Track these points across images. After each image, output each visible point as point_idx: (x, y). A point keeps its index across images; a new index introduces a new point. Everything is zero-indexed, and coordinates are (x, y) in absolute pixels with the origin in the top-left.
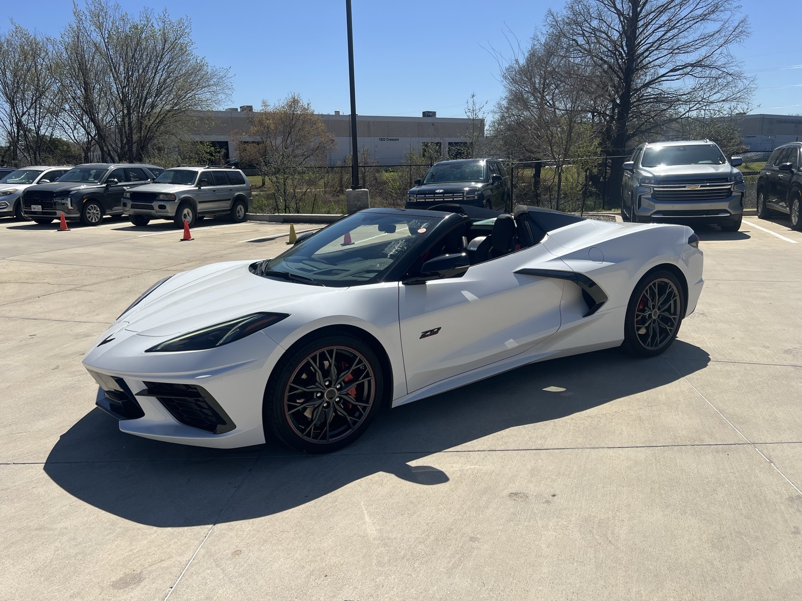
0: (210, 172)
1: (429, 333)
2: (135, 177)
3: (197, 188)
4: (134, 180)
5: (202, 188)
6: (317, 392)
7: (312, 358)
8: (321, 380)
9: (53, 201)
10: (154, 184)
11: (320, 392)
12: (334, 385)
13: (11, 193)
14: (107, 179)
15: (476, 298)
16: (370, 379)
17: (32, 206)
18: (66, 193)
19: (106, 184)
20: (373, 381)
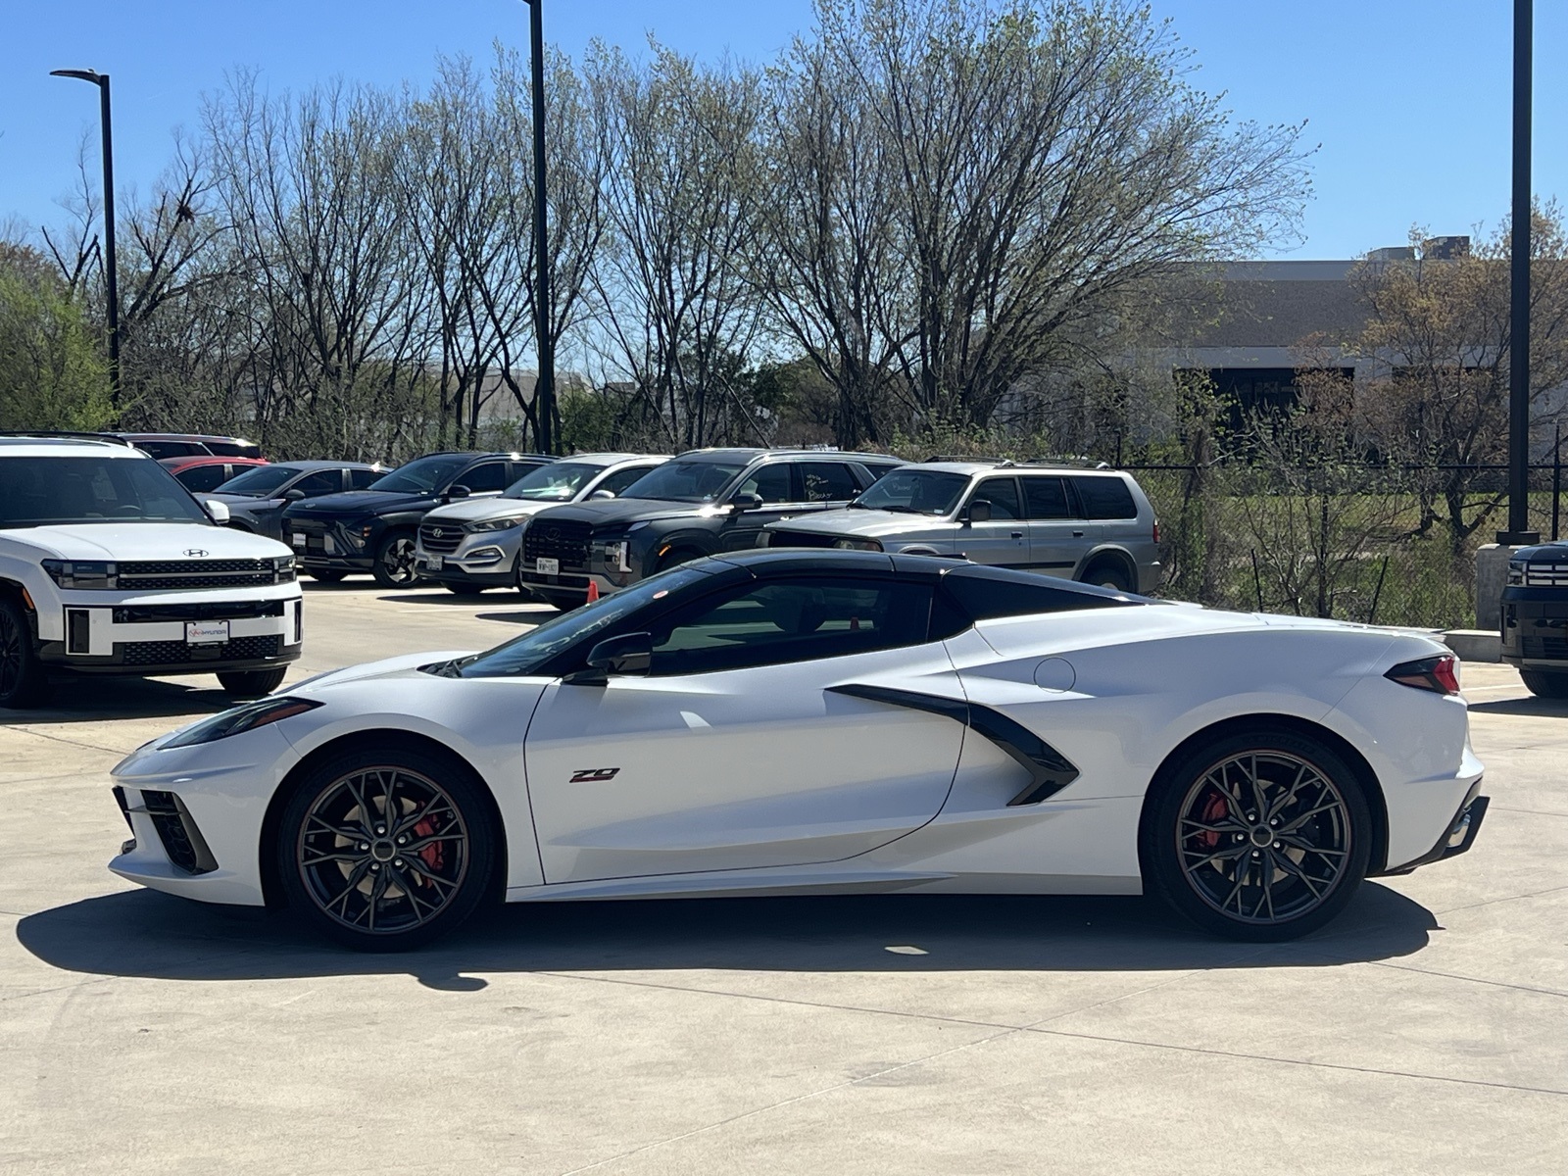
0: (1011, 479)
1: (592, 775)
2: (819, 489)
3: (959, 526)
4: (818, 496)
5: (974, 525)
6: (361, 842)
7: (352, 781)
8: (366, 821)
9: (588, 549)
10: (845, 511)
11: (366, 842)
12: (391, 835)
13: (513, 525)
14: (739, 492)
15: (706, 724)
16: (461, 839)
17: (539, 559)
18: (619, 528)
19: (732, 507)
20: (466, 842)
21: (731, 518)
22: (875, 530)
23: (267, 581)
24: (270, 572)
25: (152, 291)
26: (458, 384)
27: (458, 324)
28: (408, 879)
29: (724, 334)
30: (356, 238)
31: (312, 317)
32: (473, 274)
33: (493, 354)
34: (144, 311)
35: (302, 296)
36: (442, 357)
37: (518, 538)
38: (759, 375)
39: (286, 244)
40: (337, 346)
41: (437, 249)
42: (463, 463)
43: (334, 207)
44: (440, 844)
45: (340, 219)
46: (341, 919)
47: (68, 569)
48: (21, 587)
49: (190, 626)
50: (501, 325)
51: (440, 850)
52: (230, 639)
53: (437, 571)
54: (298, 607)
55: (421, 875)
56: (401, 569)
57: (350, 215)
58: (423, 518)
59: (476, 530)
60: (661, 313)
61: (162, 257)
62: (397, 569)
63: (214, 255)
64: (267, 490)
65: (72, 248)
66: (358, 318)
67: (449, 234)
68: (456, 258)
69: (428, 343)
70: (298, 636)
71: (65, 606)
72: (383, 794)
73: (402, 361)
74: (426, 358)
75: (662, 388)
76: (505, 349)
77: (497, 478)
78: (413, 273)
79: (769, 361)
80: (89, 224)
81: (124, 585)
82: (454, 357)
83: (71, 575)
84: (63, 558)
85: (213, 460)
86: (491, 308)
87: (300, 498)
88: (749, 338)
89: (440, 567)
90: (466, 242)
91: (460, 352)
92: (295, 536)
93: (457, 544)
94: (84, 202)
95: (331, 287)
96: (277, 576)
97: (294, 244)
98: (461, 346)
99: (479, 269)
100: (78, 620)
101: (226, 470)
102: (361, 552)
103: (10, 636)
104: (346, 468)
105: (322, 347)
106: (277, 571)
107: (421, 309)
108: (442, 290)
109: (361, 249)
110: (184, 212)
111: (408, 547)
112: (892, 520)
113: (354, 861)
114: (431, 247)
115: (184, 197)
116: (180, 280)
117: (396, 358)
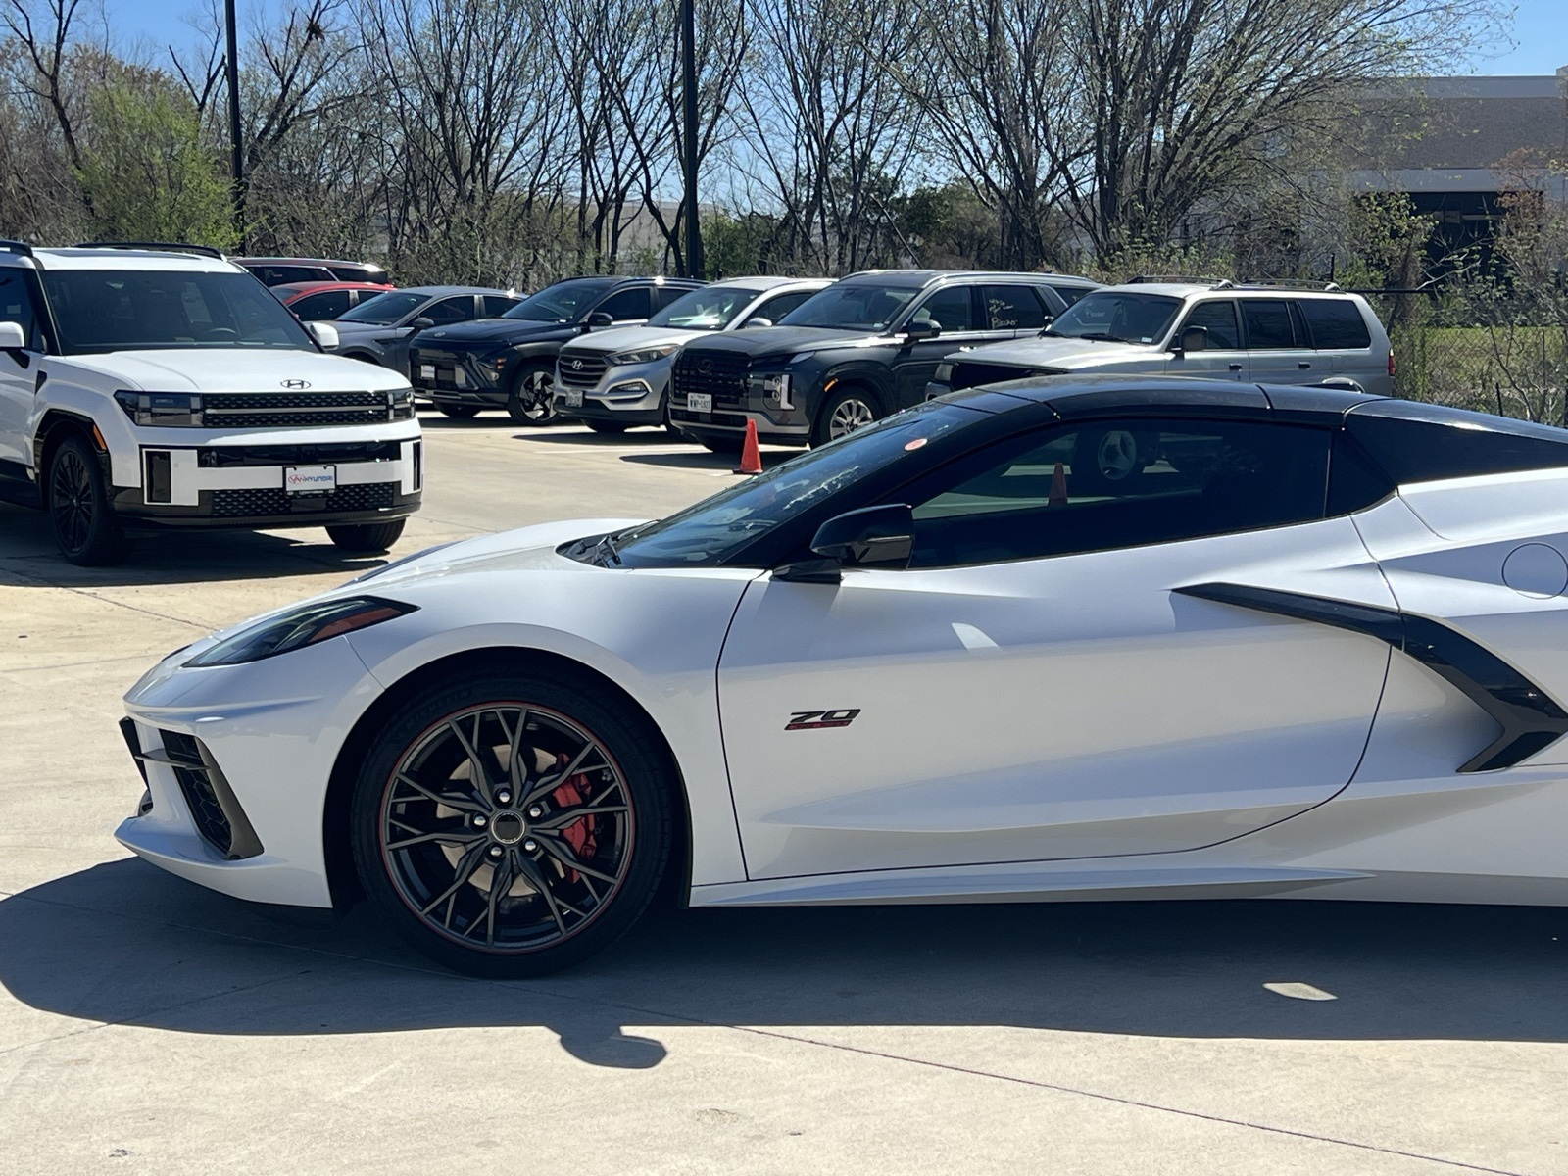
0: (1229, 302)
1: (818, 719)
2: (1004, 315)
3: (1170, 356)
4: (1001, 324)
5: (1188, 355)
6: (474, 814)
7: (460, 724)
8: (481, 783)
9: (745, 383)
10: (1037, 339)
11: (481, 814)
12: (519, 806)
13: (660, 356)
14: (911, 319)
15: (995, 644)
16: (623, 812)
17: (690, 395)
18: (780, 359)
19: (906, 336)
20: (630, 817)
21: (905, 349)
22: (1074, 361)
23: (381, 418)
24: (384, 407)
25: (283, 115)
26: (597, 209)
27: (596, 147)
28: (544, 868)
29: (876, 157)
30: (490, 54)
31: (446, 139)
32: (613, 91)
33: (634, 178)
34: (274, 137)
35: (435, 119)
36: (581, 182)
37: (665, 373)
38: (913, 199)
39: (419, 62)
40: (471, 171)
41: (575, 64)
42: (604, 288)
43: (468, 21)
44: (591, 818)
45: (474, 35)
46: (444, 929)
47: (145, 402)
48: (92, 423)
49: (290, 471)
50: (643, 147)
51: (592, 827)
52: (337, 487)
53: (577, 407)
54: (417, 449)
55: (563, 865)
56: (538, 406)
57: (485, 33)
58: (561, 349)
59: (619, 362)
60: (812, 130)
61: (292, 77)
62: (534, 405)
63: (346, 76)
64: (394, 319)
65: (200, 69)
66: (493, 142)
67: (588, 48)
68: (595, 75)
69: (566, 167)
70: (418, 483)
71: (142, 447)
72: (507, 742)
73: (539, 186)
74: (564, 182)
75: (810, 214)
76: (646, 172)
77: (639, 305)
78: (549, 92)
79: (925, 185)
80: (216, 43)
81: (211, 421)
82: (593, 182)
83: (148, 410)
84: (139, 389)
85: (337, 285)
86: (631, 126)
87: (430, 326)
88: (904, 160)
89: (580, 403)
90: (605, 57)
91: (599, 176)
92: (424, 368)
93: (599, 378)
94: (212, 19)
95: (465, 108)
96: (391, 412)
97: (427, 62)
98: (600, 170)
99: (619, 85)
100: (157, 463)
101: (351, 296)
102: (495, 386)
103: (80, 480)
104: (478, 294)
105: (456, 173)
106: (392, 407)
107: (558, 130)
108: (579, 108)
109: (496, 67)
110: (314, 30)
111: (546, 381)
112: (1092, 351)
113: (465, 844)
114: (569, 65)
115: (314, 13)
116: (310, 102)
117: (533, 183)
